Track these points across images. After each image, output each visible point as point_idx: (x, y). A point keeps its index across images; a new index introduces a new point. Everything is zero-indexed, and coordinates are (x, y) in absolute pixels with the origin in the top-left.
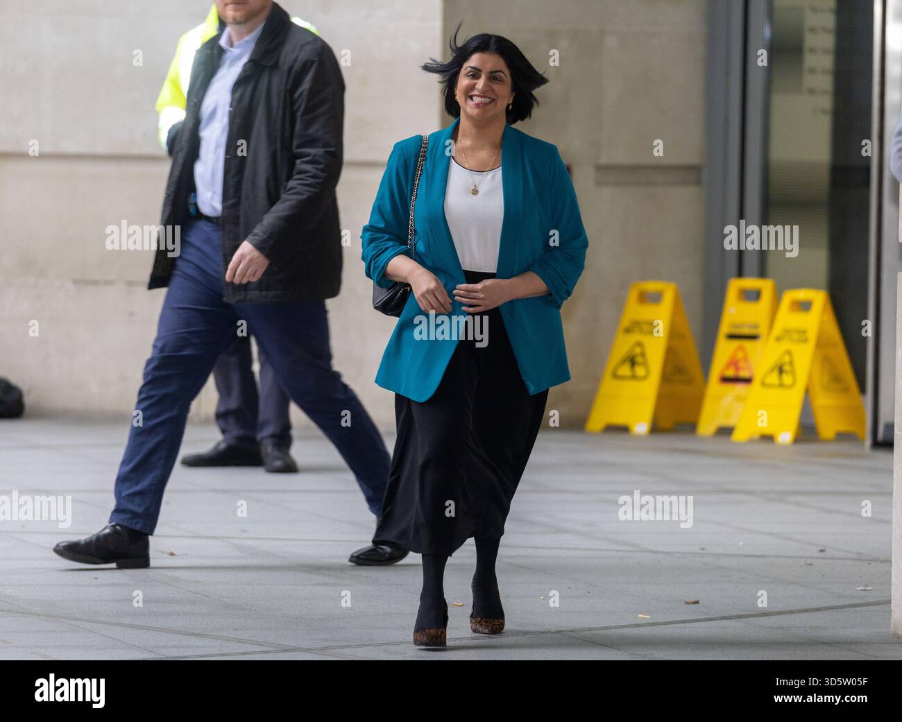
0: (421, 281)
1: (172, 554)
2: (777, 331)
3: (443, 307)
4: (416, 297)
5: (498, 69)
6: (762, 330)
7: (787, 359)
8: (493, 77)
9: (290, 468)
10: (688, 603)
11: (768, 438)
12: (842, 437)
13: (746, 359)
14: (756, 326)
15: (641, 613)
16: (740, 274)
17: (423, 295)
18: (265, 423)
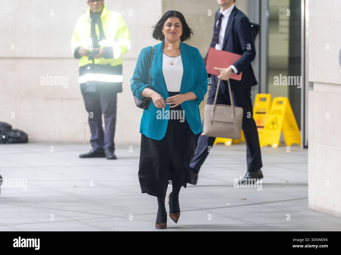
0: (156, 97)
1: (75, 186)
2: (272, 111)
3: (163, 106)
4: (153, 102)
5: (178, 22)
6: (267, 111)
7: (275, 120)
8: (176, 25)
9: (114, 158)
10: (243, 199)
11: (269, 146)
12: (294, 145)
13: (262, 120)
14: (264, 109)
15: (228, 203)
16: (260, 92)
17: (156, 101)
18: (106, 143)
